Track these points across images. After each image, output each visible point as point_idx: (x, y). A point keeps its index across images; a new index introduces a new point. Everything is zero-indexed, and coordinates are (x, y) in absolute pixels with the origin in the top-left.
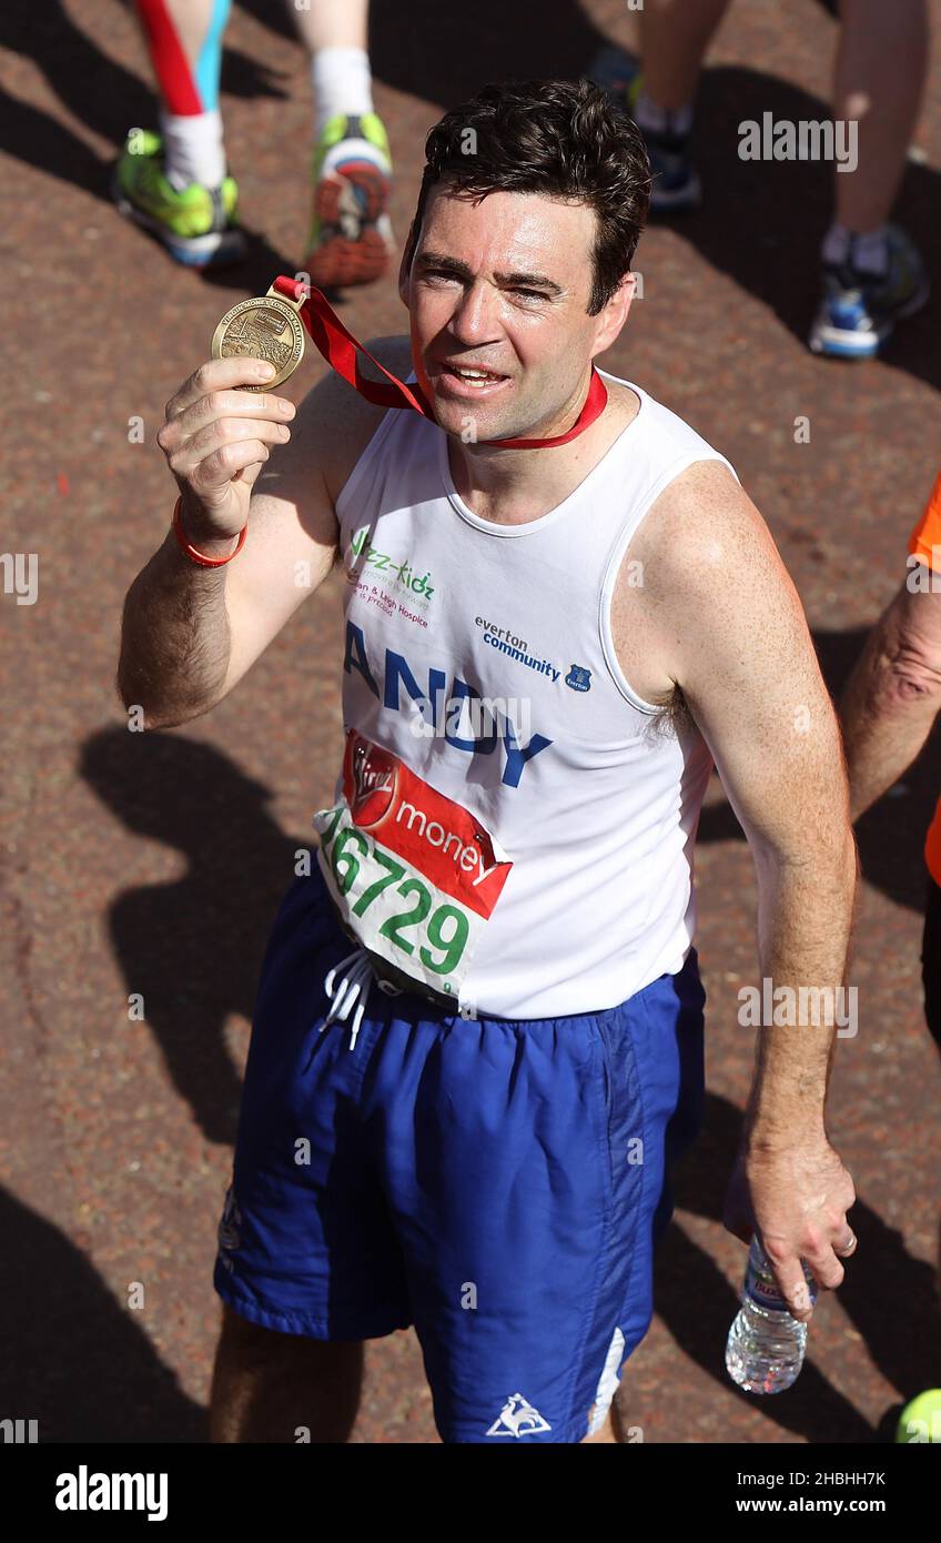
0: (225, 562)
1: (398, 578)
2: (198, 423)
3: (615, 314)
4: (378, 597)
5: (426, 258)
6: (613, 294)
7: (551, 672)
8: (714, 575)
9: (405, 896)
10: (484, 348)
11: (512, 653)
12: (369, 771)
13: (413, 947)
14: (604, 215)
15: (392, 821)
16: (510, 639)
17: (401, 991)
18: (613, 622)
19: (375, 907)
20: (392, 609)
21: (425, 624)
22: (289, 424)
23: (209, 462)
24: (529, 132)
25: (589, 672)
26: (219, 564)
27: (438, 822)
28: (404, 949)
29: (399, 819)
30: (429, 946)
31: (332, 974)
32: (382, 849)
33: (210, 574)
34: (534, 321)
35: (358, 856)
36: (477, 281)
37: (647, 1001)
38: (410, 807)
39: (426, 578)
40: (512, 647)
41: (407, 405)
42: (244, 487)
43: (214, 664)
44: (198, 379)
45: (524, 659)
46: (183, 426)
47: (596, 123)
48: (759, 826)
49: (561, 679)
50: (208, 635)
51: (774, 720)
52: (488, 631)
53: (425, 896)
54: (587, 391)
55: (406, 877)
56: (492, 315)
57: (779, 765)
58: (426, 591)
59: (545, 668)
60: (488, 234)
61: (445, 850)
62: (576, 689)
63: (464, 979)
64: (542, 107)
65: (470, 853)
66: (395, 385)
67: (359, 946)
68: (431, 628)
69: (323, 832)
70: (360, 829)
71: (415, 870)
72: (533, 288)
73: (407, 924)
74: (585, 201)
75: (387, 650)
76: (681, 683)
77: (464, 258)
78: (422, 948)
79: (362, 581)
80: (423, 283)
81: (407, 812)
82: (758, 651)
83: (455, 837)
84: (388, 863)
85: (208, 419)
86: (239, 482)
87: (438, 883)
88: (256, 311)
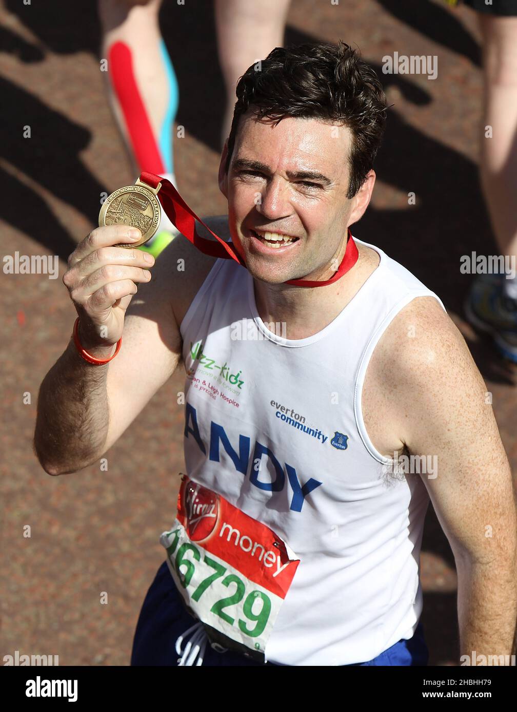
0: (107, 362)
1: (220, 374)
2: (90, 269)
3: (363, 198)
4: (206, 387)
5: (240, 162)
6: (362, 184)
7: (321, 437)
8: (430, 371)
9: (227, 586)
10: (281, 220)
11: (295, 424)
12: (198, 504)
13: (234, 620)
14: (356, 132)
15: (217, 536)
16: (293, 415)
17: (227, 650)
18: (364, 403)
19: (207, 595)
20: (215, 395)
21: (237, 405)
22: (151, 270)
23: (98, 294)
24: (306, 78)
25: (346, 436)
26: (103, 363)
27: (247, 535)
28: (227, 621)
29: (221, 535)
30: (244, 618)
31: (180, 639)
32: (210, 556)
33: (98, 370)
34: (314, 203)
35: (194, 561)
36: (275, 177)
37: (391, 657)
38: (230, 527)
39: (238, 375)
40: (295, 420)
41: (227, 256)
42: (120, 311)
43: (99, 430)
44: (90, 239)
45: (303, 428)
46: (80, 271)
47: (351, 72)
48: (458, 538)
49: (328, 441)
50: (95, 411)
51: (469, 468)
52: (279, 410)
53: (241, 586)
54: (345, 249)
55: (227, 574)
56: (286, 199)
57: (473, 498)
58: (238, 383)
59: (317, 434)
60: (282, 146)
61: (253, 554)
62: (338, 448)
63: (268, 639)
64: (314, 62)
65: (270, 555)
66: (219, 243)
67: (198, 620)
68: (241, 408)
69: (168, 547)
70: (195, 543)
71: (233, 569)
72: (312, 181)
73: (229, 605)
74: (345, 123)
75: (212, 423)
76: (408, 444)
77: (266, 162)
78: (240, 620)
79: (197, 376)
80: (237, 178)
81: (227, 530)
82: (459, 422)
83: (259, 545)
84: (214, 565)
85: (97, 266)
86: (117, 309)
87: (249, 576)
88: (128, 195)
